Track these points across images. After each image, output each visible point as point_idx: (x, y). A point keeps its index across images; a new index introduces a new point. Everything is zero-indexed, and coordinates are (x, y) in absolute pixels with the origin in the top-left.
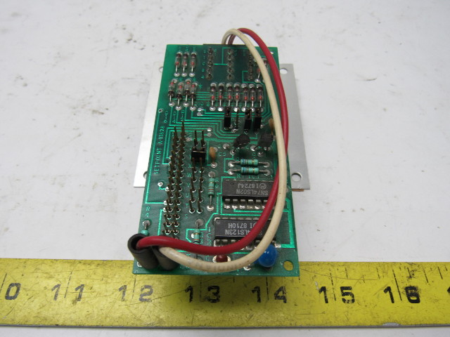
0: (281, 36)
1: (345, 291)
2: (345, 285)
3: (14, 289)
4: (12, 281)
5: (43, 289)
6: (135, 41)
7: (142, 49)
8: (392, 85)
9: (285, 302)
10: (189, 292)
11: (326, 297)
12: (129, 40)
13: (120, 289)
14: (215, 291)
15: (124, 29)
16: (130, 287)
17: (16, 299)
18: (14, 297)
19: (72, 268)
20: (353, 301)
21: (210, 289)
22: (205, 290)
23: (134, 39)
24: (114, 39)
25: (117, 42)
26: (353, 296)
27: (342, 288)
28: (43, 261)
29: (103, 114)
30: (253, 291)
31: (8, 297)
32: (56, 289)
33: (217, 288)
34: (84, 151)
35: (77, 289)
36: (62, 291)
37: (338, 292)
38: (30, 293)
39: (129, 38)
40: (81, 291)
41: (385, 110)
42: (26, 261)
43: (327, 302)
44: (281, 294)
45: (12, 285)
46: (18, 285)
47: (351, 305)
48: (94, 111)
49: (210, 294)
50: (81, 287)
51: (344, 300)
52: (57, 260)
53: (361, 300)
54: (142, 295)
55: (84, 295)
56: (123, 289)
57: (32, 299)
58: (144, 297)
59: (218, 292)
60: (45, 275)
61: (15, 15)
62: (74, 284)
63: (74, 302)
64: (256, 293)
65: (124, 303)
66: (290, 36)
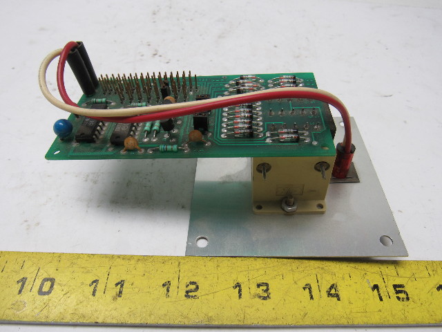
0: (298, 57)
1: (398, 289)
2: (397, 282)
3: (48, 284)
4: (45, 276)
5: (80, 285)
6: (160, 56)
7: (168, 63)
8: (408, 101)
9: (339, 299)
10: (238, 288)
11: (379, 295)
12: (155, 55)
13: (164, 285)
14: (265, 288)
15: (149, 45)
16: (174, 283)
17: (51, 295)
18: (48, 293)
19: (111, 263)
20: (408, 299)
21: (259, 286)
22: (254, 287)
23: (159, 54)
24: (139, 53)
25: (142, 56)
26: (407, 295)
27: (395, 286)
28: (79, 256)
30: (304, 288)
31: (41, 292)
32: (94, 284)
33: (267, 285)
35: (117, 285)
36: (100, 287)
37: (392, 291)
38: (66, 289)
39: (155, 53)
40: (122, 286)
41: (405, 122)
42: (60, 256)
43: (381, 300)
44: (333, 291)
45: (46, 280)
46: (52, 281)
47: (406, 303)
49: (260, 291)
50: (121, 284)
51: (398, 298)
52: (94, 255)
53: (416, 298)
54: (187, 292)
55: (125, 290)
56: (167, 285)
57: (68, 295)
58: (190, 294)
59: (267, 290)
60: (82, 270)
61: (42, 29)
62: (114, 279)
63: (114, 299)
64: (307, 290)
65: (169, 299)
66: (306, 57)
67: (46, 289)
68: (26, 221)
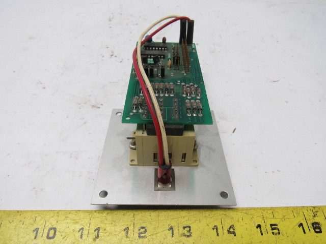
0: (213, 52)
1: (273, 227)
2: (273, 222)
3: (52, 232)
4: (50, 226)
5: (72, 231)
6: (116, 56)
7: (121, 62)
8: (290, 85)
9: (235, 235)
10: (171, 230)
11: (261, 231)
12: (112, 55)
13: (125, 230)
14: (188, 229)
15: (107, 47)
16: (131, 228)
17: (55, 239)
18: (53, 237)
19: (91, 216)
20: (279, 233)
21: (184, 228)
22: (181, 229)
23: (115, 55)
24: (101, 54)
25: (103, 57)
26: (279, 230)
27: (271, 225)
28: (70, 212)
29: (99, 108)
30: (213, 229)
31: (48, 238)
32: (81, 231)
33: (190, 227)
34: (89, 134)
35: (95, 231)
36: (85, 232)
37: (269, 228)
38: (63, 234)
39: (112, 54)
40: (99, 232)
41: (287, 102)
42: (58, 212)
43: (262, 234)
44: (231, 230)
45: (51, 229)
46: (55, 229)
47: (278, 236)
48: (93, 106)
49: (185, 231)
50: (98, 229)
51: (273, 233)
52: (79, 211)
53: (284, 233)
54: (139, 234)
55: (100, 234)
56: (127, 229)
57: (65, 238)
58: (141, 235)
59: (190, 230)
60: (72, 221)
61: (31, 38)
62: (93, 228)
63: (94, 240)
64: (215, 230)
65: (128, 239)
66: (219, 52)
67: (51, 235)
68: (34, 188)
